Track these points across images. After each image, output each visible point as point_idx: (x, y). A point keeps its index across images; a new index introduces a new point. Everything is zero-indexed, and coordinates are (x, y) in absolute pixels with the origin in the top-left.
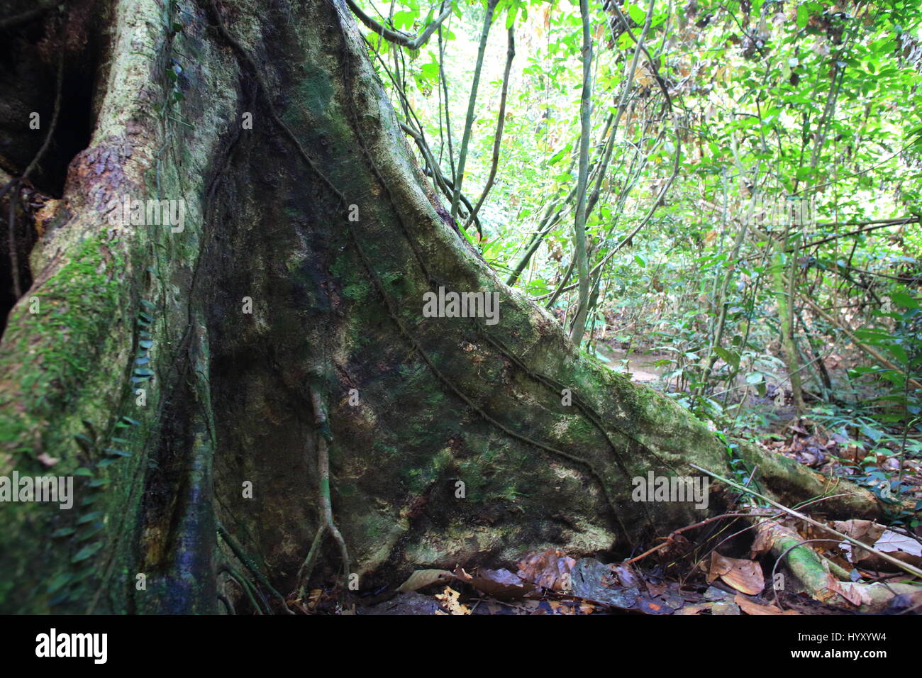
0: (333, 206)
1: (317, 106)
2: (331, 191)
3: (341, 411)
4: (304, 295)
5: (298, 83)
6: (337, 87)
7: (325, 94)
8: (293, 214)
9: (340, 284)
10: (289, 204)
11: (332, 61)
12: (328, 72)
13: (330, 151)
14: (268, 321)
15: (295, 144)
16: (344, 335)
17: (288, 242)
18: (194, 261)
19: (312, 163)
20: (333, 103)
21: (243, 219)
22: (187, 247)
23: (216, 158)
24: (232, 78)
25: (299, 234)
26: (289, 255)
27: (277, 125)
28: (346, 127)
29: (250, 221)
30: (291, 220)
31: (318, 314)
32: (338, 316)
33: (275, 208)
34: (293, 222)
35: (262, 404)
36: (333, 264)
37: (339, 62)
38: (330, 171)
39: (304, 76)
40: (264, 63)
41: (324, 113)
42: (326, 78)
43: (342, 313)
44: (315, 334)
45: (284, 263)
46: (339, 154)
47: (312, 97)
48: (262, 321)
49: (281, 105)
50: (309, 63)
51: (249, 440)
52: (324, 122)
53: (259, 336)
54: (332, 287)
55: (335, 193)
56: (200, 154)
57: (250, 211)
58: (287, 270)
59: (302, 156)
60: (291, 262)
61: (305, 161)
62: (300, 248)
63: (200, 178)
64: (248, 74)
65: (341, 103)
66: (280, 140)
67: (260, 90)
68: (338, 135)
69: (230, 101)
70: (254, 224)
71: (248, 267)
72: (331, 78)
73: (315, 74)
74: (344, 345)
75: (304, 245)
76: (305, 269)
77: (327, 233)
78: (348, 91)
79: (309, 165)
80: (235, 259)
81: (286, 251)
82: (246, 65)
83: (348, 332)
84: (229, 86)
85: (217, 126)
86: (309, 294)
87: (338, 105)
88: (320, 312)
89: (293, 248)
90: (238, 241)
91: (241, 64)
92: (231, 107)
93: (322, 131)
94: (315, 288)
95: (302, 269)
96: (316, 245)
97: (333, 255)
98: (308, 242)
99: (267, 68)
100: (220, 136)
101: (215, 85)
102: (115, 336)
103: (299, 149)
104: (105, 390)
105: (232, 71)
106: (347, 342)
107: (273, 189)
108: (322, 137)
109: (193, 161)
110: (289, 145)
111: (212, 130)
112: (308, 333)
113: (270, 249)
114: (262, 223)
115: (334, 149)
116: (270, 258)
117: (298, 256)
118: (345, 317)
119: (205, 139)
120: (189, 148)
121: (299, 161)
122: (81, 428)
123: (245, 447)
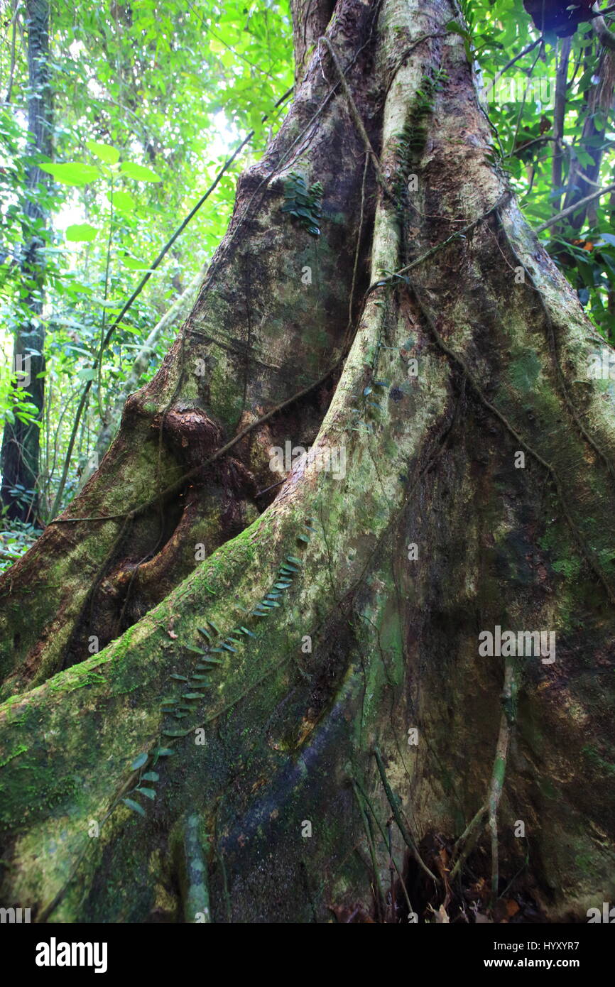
0: (541, 478)
1: (525, 384)
2: (539, 463)
3: (539, 694)
4: (506, 566)
5: (507, 367)
6: (545, 361)
7: (532, 372)
8: (502, 488)
9: (548, 558)
10: (498, 478)
11: (539, 338)
12: (536, 349)
13: (538, 424)
14: (477, 587)
15: (503, 423)
16: (551, 613)
17: (496, 513)
18: (382, 530)
19: (520, 438)
20: (541, 377)
21: (459, 494)
22: (375, 520)
23: (424, 447)
24: (443, 379)
25: (506, 506)
26: (496, 527)
27: (487, 409)
28: (554, 398)
29: (466, 495)
30: (499, 493)
31: (518, 587)
32: (544, 591)
33: (486, 482)
34: (502, 495)
35: (472, 665)
36: (542, 536)
37: (546, 337)
38: (538, 443)
39: (511, 359)
40: (474, 359)
41: (531, 389)
42: (532, 356)
43: (549, 589)
44: (515, 605)
45: (491, 534)
46: (547, 426)
47: (519, 377)
48: (472, 587)
49: (491, 391)
50: (516, 348)
51: (459, 696)
52: (531, 397)
53: (468, 600)
54: (538, 559)
55: (543, 465)
56: (407, 446)
57: (466, 486)
58: (493, 540)
59: (510, 432)
60: (497, 533)
61: (513, 437)
62: (506, 520)
63: (404, 465)
64: (457, 373)
65: (549, 375)
66: (490, 421)
67: (469, 383)
68: (546, 408)
69: (439, 399)
70: (469, 497)
71: (464, 536)
72: (539, 354)
73: (523, 355)
74: (551, 624)
75: (511, 516)
76: (510, 540)
77: (536, 505)
78: (556, 362)
79: (517, 440)
80: (453, 529)
81: (494, 523)
82: (455, 365)
83: (557, 610)
84: (440, 387)
85: (427, 421)
86: (511, 565)
87: (546, 378)
88: (521, 585)
89: (500, 520)
90: (454, 513)
91: (452, 366)
92: (440, 403)
93: (529, 407)
94: (519, 560)
95: (507, 540)
96: (524, 517)
97: (543, 528)
98: (517, 515)
99: (477, 362)
100: (428, 428)
101: (429, 389)
102: (251, 577)
103: (506, 426)
104: (233, 609)
105: (443, 373)
106: (555, 621)
107: (484, 466)
108: (530, 412)
109: (399, 452)
110: (498, 425)
111: (421, 424)
112: (507, 604)
113: (481, 520)
114: (475, 496)
115: (542, 422)
116: (481, 529)
117: (504, 528)
118: (554, 594)
119: (414, 434)
120: (397, 443)
121: (507, 438)
122: (205, 625)
123: (456, 702)
